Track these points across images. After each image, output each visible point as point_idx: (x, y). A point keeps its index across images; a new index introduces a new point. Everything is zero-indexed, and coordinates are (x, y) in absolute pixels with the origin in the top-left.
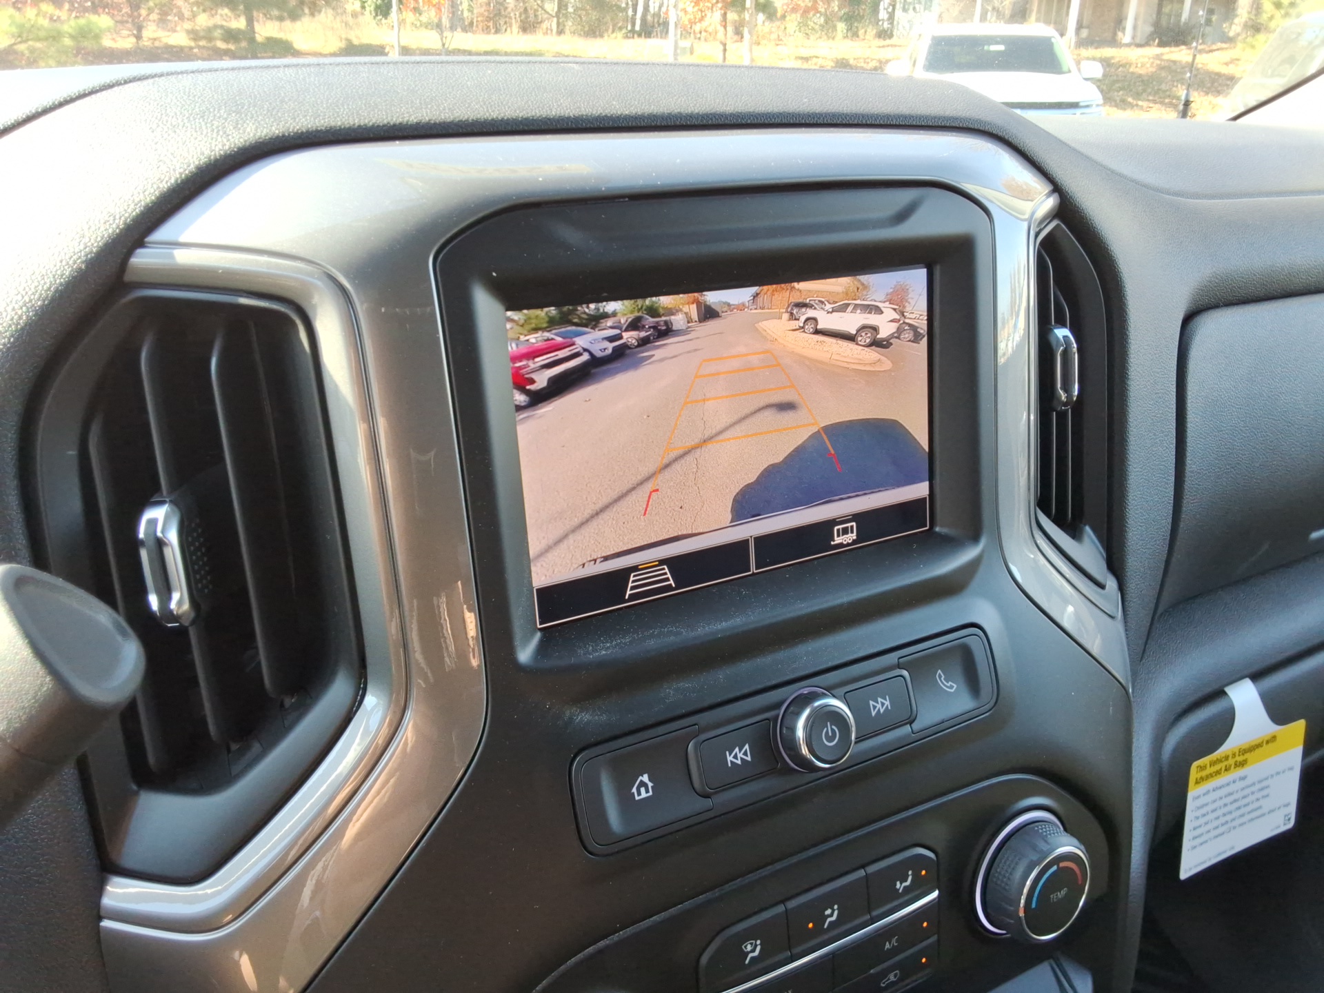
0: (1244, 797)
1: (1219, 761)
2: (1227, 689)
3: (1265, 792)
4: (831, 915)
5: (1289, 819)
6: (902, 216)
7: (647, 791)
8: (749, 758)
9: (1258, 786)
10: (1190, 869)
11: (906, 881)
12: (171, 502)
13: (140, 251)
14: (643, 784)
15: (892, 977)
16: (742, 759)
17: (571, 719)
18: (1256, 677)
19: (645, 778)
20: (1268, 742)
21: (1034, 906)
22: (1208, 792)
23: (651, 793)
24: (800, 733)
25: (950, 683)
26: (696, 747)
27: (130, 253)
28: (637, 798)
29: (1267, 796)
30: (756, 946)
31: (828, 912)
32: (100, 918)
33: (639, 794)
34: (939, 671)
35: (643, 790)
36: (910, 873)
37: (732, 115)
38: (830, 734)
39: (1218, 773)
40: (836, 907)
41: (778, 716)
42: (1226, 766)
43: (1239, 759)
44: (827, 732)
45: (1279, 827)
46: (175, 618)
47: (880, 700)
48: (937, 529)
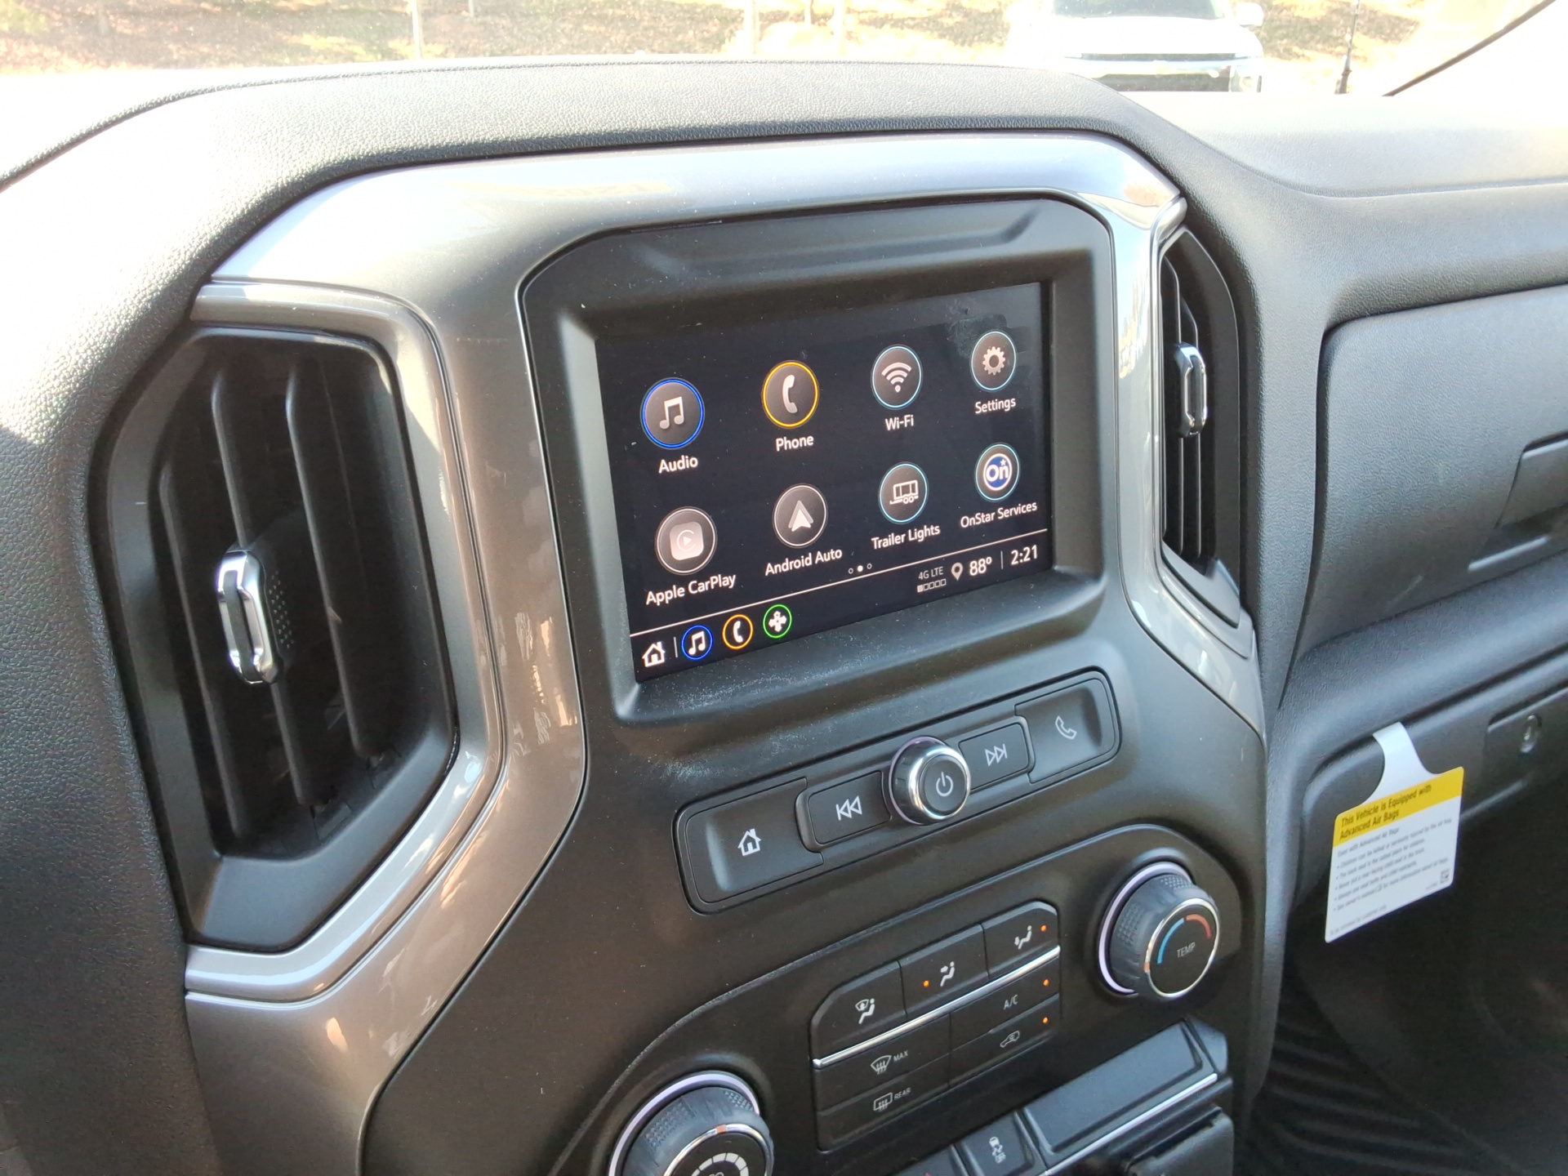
0: (1396, 852)
1: (1367, 813)
2: (1376, 735)
3: (1419, 847)
4: (948, 973)
5: (1447, 877)
6: (1014, 232)
7: (755, 847)
8: (860, 811)
9: (1411, 841)
10: (1337, 930)
11: (1025, 936)
12: (249, 553)
13: (207, 288)
14: (749, 839)
15: (1012, 1038)
16: (852, 812)
17: (673, 774)
18: (1408, 721)
19: (752, 833)
21: (1160, 961)
22: (1355, 847)
23: (758, 849)
24: (913, 785)
25: (1070, 730)
26: (804, 799)
27: (197, 289)
28: (744, 854)
29: (1422, 851)
30: (870, 1005)
31: (944, 970)
32: (185, 992)
33: (746, 850)
34: (1059, 718)
35: (750, 845)
36: (1030, 928)
37: (831, 122)
38: (944, 784)
39: (1366, 826)
40: (952, 964)
41: (889, 768)
42: (1375, 819)
43: (1392, 810)
44: (941, 783)
45: (1435, 885)
46: (258, 675)
47: (996, 748)
48: (1056, 568)
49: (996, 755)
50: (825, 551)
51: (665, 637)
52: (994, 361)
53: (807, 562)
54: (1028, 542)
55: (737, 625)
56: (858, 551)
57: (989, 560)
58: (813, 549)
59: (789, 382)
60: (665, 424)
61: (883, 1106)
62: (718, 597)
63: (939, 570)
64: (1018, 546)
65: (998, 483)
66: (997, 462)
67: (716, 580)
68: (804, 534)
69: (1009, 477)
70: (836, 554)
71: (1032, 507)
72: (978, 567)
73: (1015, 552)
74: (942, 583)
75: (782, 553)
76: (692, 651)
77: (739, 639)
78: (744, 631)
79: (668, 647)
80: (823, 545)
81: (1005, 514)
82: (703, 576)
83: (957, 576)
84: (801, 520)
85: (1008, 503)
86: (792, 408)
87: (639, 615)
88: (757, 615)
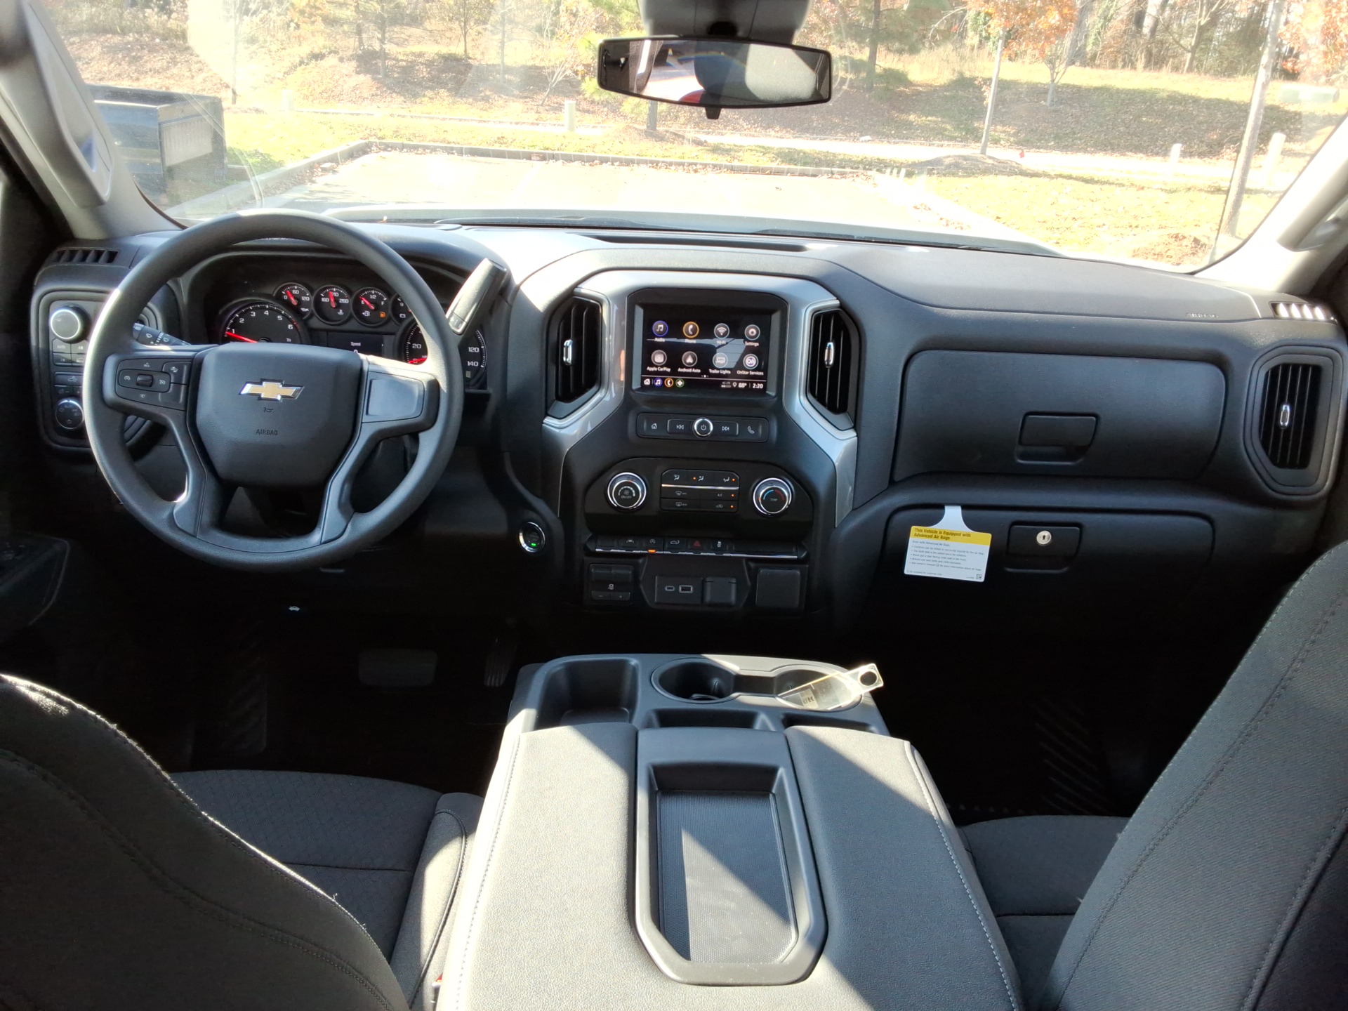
0: (948, 554)
2: (944, 506)
3: (963, 558)
4: (703, 479)
5: (979, 578)
9: (957, 553)
10: (912, 572)
11: (728, 480)
12: (572, 340)
13: (577, 289)
15: (720, 506)
16: (680, 427)
17: (642, 405)
18: (963, 507)
19: (655, 424)
20: (964, 535)
22: (924, 542)
23: (656, 428)
24: (696, 425)
25: (752, 431)
26: (670, 422)
27: (575, 289)
28: (652, 428)
29: (964, 560)
30: (678, 477)
32: (543, 424)
34: (749, 427)
35: (654, 427)
36: (729, 478)
38: (704, 428)
39: (931, 537)
42: (936, 536)
43: (945, 536)
45: (972, 578)
46: (568, 363)
48: (767, 392)
49: (725, 429)
50: (695, 369)
51: (651, 379)
52: (752, 333)
53: (690, 370)
54: (760, 383)
55: (669, 381)
56: (705, 371)
57: (746, 384)
58: (692, 368)
59: (691, 327)
60: (658, 330)
61: (679, 505)
62: (665, 373)
63: (729, 383)
64: (757, 383)
65: (751, 364)
66: (751, 359)
67: (665, 369)
68: (690, 364)
69: (754, 363)
70: (699, 371)
71: (762, 373)
72: (742, 385)
73: (754, 384)
74: (729, 387)
75: (683, 367)
76: (657, 384)
77: (669, 384)
78: (671, 383)
79: (651, 381)
80: (695, 367)
81: (752, 373)
82: (662, 367)
83: (735, 386)
84: (690, 360)
85: (753, 370)
86: (691, 333)
87: (644, 371)
88: (675, 380)
